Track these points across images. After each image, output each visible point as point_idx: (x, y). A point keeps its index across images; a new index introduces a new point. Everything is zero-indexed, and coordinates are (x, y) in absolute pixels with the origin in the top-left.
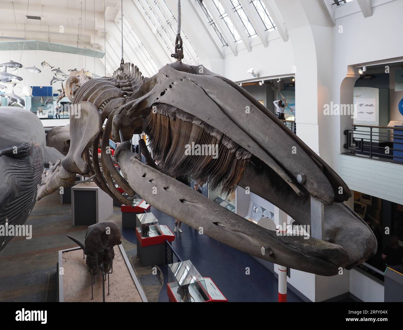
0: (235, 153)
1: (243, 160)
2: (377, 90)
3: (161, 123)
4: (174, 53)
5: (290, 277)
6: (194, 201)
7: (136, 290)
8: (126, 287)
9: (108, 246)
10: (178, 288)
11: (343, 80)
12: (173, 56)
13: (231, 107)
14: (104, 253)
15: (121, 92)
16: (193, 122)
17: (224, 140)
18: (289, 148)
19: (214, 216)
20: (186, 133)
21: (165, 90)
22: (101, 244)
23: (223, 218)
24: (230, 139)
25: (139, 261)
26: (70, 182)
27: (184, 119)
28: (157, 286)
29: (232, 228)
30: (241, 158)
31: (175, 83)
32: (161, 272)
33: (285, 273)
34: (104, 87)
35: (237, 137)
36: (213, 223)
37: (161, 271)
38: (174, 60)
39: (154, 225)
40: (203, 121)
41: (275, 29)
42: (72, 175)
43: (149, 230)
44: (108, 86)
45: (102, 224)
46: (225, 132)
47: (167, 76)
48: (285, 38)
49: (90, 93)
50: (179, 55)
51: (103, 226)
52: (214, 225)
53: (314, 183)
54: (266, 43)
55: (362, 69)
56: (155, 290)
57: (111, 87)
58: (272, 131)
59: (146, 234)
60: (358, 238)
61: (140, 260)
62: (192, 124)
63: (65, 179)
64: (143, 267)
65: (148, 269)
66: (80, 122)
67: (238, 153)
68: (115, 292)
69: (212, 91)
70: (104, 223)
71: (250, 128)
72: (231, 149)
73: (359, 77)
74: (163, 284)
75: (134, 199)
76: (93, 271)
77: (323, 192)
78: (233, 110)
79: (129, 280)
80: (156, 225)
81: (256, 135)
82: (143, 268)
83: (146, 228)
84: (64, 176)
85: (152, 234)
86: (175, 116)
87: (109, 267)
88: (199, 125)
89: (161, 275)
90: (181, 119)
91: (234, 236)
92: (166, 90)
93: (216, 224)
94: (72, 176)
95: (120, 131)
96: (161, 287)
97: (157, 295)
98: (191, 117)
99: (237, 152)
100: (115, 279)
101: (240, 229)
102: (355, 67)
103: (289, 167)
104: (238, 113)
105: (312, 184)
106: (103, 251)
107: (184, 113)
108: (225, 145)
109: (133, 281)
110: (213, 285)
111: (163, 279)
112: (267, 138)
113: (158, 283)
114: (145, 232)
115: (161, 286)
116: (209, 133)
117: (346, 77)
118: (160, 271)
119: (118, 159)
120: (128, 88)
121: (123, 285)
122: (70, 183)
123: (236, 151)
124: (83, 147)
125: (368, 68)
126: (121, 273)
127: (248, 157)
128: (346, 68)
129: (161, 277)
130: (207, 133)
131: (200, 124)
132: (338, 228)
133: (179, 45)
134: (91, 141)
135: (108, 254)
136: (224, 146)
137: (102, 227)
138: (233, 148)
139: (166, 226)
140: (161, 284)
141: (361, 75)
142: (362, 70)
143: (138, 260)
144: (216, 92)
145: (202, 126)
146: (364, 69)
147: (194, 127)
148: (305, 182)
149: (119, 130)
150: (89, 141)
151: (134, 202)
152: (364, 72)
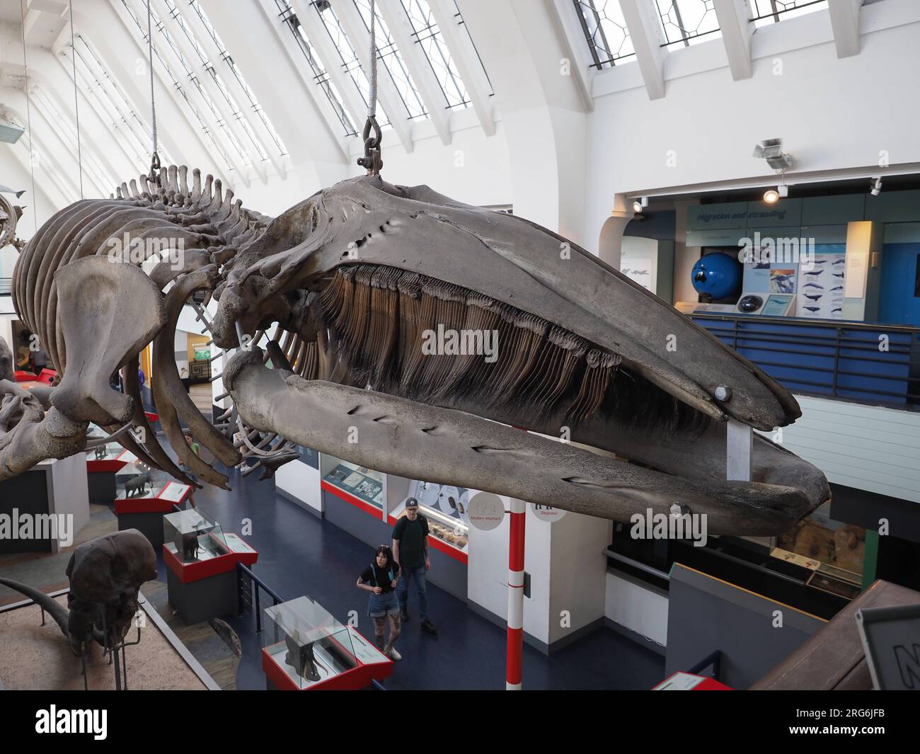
0: (584, 357)
1: (603, 368)
2: (654, 244)
3: (370, 304)
4: (363, 156)
5: (529, 597)
6: (513, 446)
7: (190, 673)
8: (165, 669)
9: (128, 586)
10: (286, 655)
11: (605, 223)
12: (361, 162)
13: (554, 274)
14: (120, 602)
15: (193, 236)
16: (469, 303)
17: (553, 334)
18: (693, 346)
19: (564, 469)
20: (451, 323)
21: (368, 237)
22: (112, 582)
23: (587, 468)
24: (567, 333)
25: (175, 615)
26: (76, 443)
27: (446, 296)
28: (229, 660)
29: (607, 483)
30: (600, 365)
31: (393, 223)
32: (233, 631)
33: (521, 590)
34: (144, 223)
35: (588, 329)
36: (564, 479)
37: (230, 628)
38: (363, 171)
39: (207, 535)
40: (497, 301)
41: (466, 107)
42: (81, 426)
43: (198, 546)
44: (155, 221)
45: (111, 539)
46: (556, 319)
47: (363, 206)
48: (490, 128)
49: (98, 235)
50: (374, 162)
51: (114, 543)
52: (565, 482)
53: (748, 398)
54: (447, 136)
55: (639, 201)
56: (225, 668)
57: (161, 224)
58: (655, 317)
59: (190, 554)
60: (806, 477)
61: (178, 612)
62: (466, 308)
63: (63, 438)
64: (187, 625)
65: (201, 628)
66: (88, 304)
67: (592, 358)
68: (141, 683)
69: (503, 243)
70: (113, 537)
71: (606, 313)
72: (573, 351)
73: (633, 217)
74: (241, 653)
75: (146, 484)
76: (86, 646)
77: (764, 410)
78: (559, 280)
79: (167, 654)
80: (211, 535)
81: (620, 324)
82: (188, 628)
83: (189, 543)
84: (61, 430)
85: (204, 555)
86: (420, 290)
87: (123, 631)
88: (488, 308)
89: (233, 637)
90: (436, 297)
91: (611, 495)
92: (370, 235)
93: (567, 480)
94: (80, 429)
95: (237, 324)
96: (237, 660)
97: (232, 677)
98: (464, 292)
99: (589, 355)
100: (134, 656)
101: (624, 483)
102: (629, 198)
103: (698, 375)
104: (573, 285)
105: (744, 400)
106: (118, 596)
107: (444, 285)
108: (556, 343)
109: (177, 656)
110: (359, 638)
111: (239, 643)
112: (646, 328)
113: (230, 653)
114: (189, 551)
115: (237, 658)
116: (513, 324)
117: (612, 217)
118: (228, 629)
119: (234, 383)
120: (205, 226)
121: (157, 667)
122: (76, 446)
123: (586, 353)
124: (113, 362)
125: (650, 200)
126: (146, 644)
127: (615, 363)
128: (612, 199)
129: (235, 640)
130: (506, 323)
131: (491, 306)
132: (767, 468)
133: (373, 139)
134: (134, 346)
135: (128, 604)
136: (555, 345)
137: (112, 544)
138: (580, 348)
139: (234, 535)
140: (237, 653)
141: (637, 214)
142: (641, 203)
143: (174, 612)
144: (512, 244)
145: (496, 310)
146: (645, 203)
147: (471, 312)
148: (729, 399)
149: (235, 322)
150: (129, 347)
151: (145, 490)
152: (643, 208)
